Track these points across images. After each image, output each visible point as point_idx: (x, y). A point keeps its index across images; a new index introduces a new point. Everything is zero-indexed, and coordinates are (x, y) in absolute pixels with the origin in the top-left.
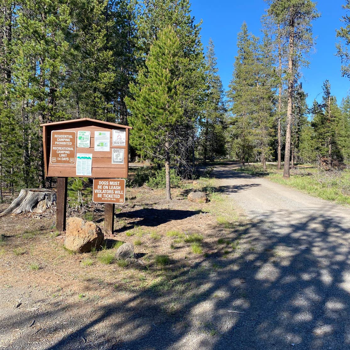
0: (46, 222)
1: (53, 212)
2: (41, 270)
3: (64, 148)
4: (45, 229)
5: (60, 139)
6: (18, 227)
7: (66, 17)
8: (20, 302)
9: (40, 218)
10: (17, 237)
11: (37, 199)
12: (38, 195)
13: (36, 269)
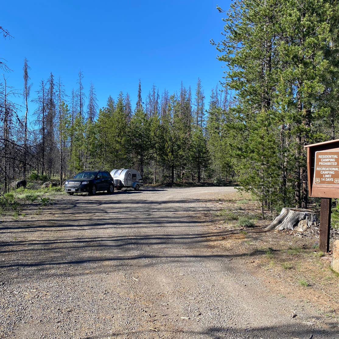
0: (308, 241)
1: (314, 232)
2: (309, 287)
3: (329, 168)
4: (307, 248)
5: (324, 159)
6: (282, 242)
7: (327, 34)
8: (294, 313)
9: (301, 237)
10: (282, 251)
11: (298, 218)
12: (299, 214)
13: (305, 285)
